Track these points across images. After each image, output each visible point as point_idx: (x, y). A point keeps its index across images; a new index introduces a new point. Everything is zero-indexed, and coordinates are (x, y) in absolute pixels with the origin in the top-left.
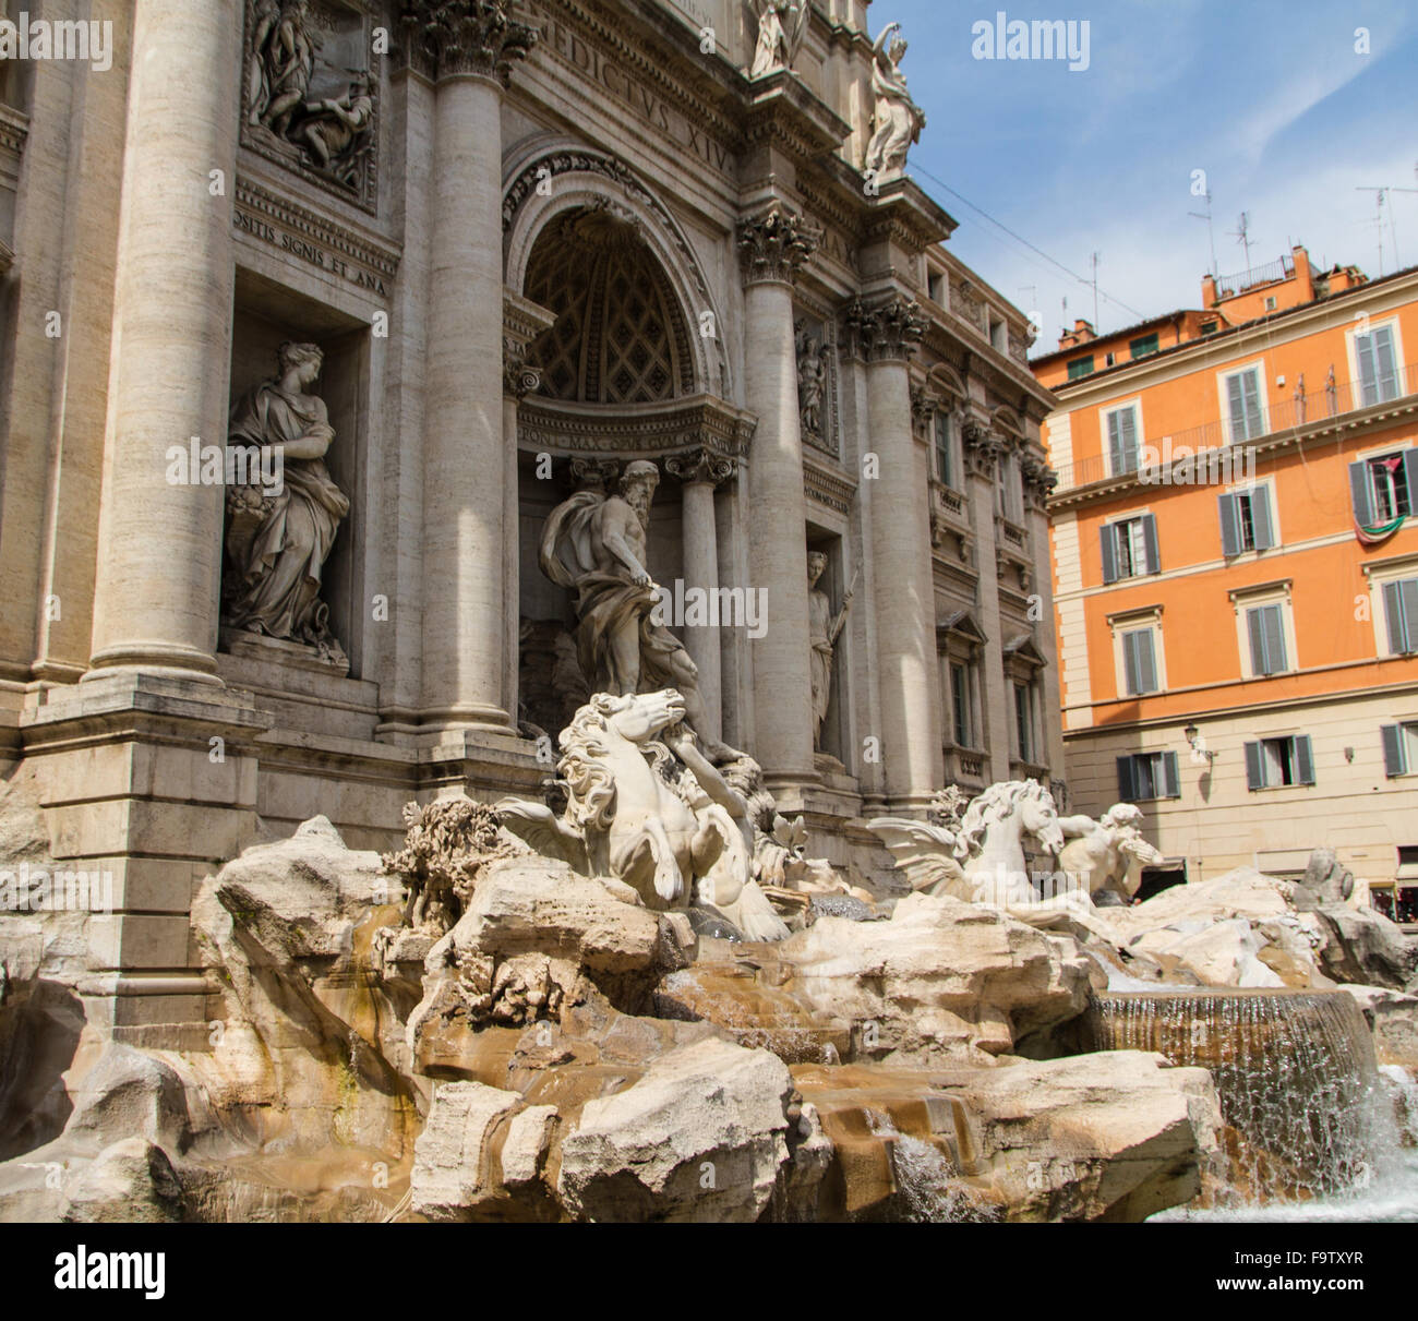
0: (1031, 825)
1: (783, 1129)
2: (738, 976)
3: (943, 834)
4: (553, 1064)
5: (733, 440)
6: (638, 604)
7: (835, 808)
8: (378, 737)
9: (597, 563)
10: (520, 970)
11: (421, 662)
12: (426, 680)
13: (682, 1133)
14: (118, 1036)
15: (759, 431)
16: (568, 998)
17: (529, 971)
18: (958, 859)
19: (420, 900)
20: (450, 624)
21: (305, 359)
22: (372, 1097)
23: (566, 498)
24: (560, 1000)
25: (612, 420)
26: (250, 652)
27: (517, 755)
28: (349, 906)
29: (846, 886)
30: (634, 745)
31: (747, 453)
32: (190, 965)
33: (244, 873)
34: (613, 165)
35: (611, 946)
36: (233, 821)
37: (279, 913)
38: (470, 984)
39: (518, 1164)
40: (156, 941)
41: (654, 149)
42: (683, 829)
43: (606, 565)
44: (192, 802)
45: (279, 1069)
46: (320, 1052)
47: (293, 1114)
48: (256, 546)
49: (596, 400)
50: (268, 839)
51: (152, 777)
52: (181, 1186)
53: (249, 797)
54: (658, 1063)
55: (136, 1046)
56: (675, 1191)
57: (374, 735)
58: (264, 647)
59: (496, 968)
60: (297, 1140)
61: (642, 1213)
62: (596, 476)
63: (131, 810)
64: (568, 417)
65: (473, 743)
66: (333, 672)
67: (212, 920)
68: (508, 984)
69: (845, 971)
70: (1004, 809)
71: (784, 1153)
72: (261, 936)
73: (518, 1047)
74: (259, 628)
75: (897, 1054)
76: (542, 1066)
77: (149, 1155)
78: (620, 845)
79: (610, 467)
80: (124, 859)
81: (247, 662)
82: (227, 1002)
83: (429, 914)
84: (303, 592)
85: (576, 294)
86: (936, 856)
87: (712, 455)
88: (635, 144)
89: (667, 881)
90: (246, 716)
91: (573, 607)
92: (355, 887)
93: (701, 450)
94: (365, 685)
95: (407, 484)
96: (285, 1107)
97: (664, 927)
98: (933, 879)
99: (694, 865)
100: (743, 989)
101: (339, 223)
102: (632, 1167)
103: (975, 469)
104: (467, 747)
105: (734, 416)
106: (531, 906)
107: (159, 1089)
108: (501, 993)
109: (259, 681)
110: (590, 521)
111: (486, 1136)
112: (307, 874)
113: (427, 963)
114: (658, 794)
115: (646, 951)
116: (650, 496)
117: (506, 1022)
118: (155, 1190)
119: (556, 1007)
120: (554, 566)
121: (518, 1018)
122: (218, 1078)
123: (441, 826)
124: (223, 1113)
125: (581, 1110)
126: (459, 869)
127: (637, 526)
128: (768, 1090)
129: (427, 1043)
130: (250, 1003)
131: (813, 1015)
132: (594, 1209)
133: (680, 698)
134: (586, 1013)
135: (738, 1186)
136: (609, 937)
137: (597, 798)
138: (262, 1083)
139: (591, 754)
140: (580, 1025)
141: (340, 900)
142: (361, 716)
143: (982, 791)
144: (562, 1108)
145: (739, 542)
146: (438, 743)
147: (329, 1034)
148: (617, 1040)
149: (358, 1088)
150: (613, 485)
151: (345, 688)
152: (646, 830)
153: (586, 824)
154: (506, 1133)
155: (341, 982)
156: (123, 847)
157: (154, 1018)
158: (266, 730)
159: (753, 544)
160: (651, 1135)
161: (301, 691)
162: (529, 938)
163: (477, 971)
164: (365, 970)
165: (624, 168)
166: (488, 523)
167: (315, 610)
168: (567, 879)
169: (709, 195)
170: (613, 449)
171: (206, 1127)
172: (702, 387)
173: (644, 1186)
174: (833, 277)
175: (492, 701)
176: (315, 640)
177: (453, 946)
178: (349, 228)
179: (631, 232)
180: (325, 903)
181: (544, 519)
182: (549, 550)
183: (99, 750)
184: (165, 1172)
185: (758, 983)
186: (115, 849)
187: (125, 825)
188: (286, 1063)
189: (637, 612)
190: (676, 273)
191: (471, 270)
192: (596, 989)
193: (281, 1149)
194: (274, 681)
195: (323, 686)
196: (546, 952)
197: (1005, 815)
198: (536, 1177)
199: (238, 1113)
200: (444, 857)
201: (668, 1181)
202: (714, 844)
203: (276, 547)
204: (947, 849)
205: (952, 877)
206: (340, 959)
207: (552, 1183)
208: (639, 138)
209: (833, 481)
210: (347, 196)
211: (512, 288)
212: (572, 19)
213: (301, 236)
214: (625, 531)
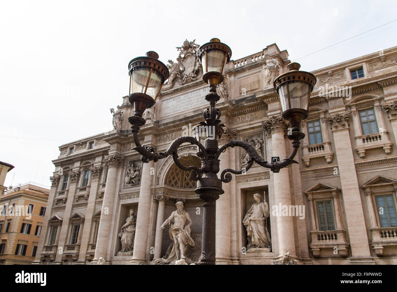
127: (176, 215)
174: (258, 123)
178: (133, 192)
195: (127, 258)
209: (259, 173)
210: (137, 186)
211: (161, 183)
212: (173, 131)
213: (129, 196)
214: (174, 217)
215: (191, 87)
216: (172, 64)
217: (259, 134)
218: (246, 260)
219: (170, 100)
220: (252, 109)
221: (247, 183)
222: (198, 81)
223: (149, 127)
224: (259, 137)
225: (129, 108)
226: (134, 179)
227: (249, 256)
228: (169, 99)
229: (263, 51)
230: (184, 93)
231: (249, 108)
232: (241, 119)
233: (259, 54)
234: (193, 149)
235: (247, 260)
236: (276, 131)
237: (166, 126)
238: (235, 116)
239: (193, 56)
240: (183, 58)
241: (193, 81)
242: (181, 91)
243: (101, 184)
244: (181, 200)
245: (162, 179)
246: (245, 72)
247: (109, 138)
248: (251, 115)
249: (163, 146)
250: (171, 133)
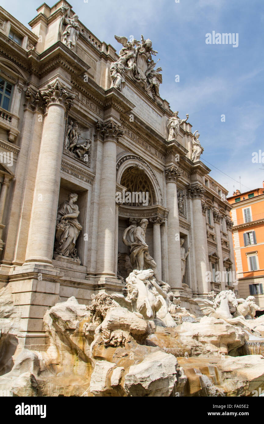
0: (230, 301)
1: (175, 374)
2: (165, 335)
3: (211, 302)
4: (123, 356)
5: (164, 215)
6: (143, 250)
7: (187, 296)
8: (86, 279)
9: (135, 241)
10: (116, 334)
11: (97, 262)
12: (97, 266)
13: (152, 375)
14: (25, 347)
15: (169, 213)
16: (127, 340)
17: (118, 334)
18: (214, 308)
19: (94, 316)
20: (103, 254)
21: (74, 197)
22: (82, 363)
23: (128, 226)
24: (125, 341)
25: (139, 210)
26: (59, 259)
27: (117, 283)
28: (78, 317)
29: (189, 314)
30: (142, 281)
31: (167, 217)
32: (43, 331)
33: (56, 310)
34: (139, 158)
35: (137, 328)
36: (54, 297)
37: (62, 319)
38: (105, 337)
39: (115, 382)
40: (35, 325)
41: (148, 155)
42: (153, 301)
43: (137, 241)
44: (45, 293)
45: (61, 356)
46: (71, 352)
47: (63, 367)
48: (62, 236)
49: (135, 206)
50: (61, 302)
51: (37, 287)
52: (37, 384)
53: (57, 292)
54: (147, 357)
55: (29, 350)
56: (151, 389)
57: (86, 278)
58: (63, 258)
59: (111, 333)
60: (65, 373)
61: (143, 394)
62: (135, 222)
63: (32, 295)
64: (129, 209)
65: (107, 280)
66: (77, 264)
67: (48, 320)
68: (113, 337)
69: (190, 335)
70: (224, 297)
71: (176, 380)
72: (59, 324)
73: (115, 352)
74: (62, 254)
75: (201, 355)
76: (121, 357)
77: (31, 376)
78: (139, 304)
79: (138, 220)
80: (29, 306)
81: (59, 261)
82: (50, 340)
83: (96, 320)
84: (72, 246)
85: (131, 184)
86: (210, 307)
87: (160, 218)
88: (144, 154)
89: (149, 313)
90: (58, 274)
91: (129, 250)
92: (80, 313)
93: (157, 217)
94: (84, 267)
95: (95, 223)
96: (62, 365)
97: (148, 323)
98: (209, 313)
99: (155, 309)
100: (167, 338)
101: (82, 169)
102: (141, 383)
103: (216, 221)
104: (106, 281)
105: (164, 209)
106: (119, 319)
107: (34, 360)
108: (112, 339)
109: (61, 266)
110: (133, 232)
111: (108, 374)
112: (70, 310)
113: (95, 331)
114: (147, 293)
115: (144, 330)
116: (146, 226)
117: (113, 346)
118: (31, 385)
119: (124, 343)
120: (126, 241)
121: (115, 345)
122: (48, 358)
123: (100, 299)
124: (48, 366)
125: (129, 368)
126: (103, 309)
127: (143, 233)
128: (172, 364)
129: (95, 351)
130: (55, 340)
131: (182, 345)
132: (132, 393)
133: (153, 271)
134: (131, 344)
135: (165, 387)
136: (136, 326)
137: (134, 293)
138: (57, 359)
139: (133, 283)
140: (129, 347)
141: (76, 316)
142: (83, 274)
143: (219, 292)
144: (125, 367)
145: (165, 237)
146: (99, 280)
147: (73, 347)
148: (138, 351)
149: (79, 361)
150: (138, 224)
151: (80, 267)
152: (145, 301)
153: (132, 299)
154: (112, 373)
155: (76, 335)
156: (29, 303)
157: (34, 343)
158: (62, 277)
159: (168, 237)
160: (145, 375)
161: (70, 268)
162: (118, 326)
163: (106, 334)
164: (82, 333)
165: (141, 159)
166: (111, 232)
167: (74, 250)
168: (127, 312)
169: (159, 164)
170: (139, 216)
171: (44, 369)
172: (157, 203)
173: (143, 387)
174: (185, 181)
175: (111, 271)
176: (74, 257)
177: (101, 327)
178: (84, 170)
179: (143, 171)
180: (73, 317)
181: (124, 231)
182: (124, 238)
183: (26, 281)
184: (34, 381)
185: (170, 337)
186: (27, 304)
187: (30, 298)
188: (63, 354)
189: (143, 251)
190: (152, 180)
191: (109, 179)
192: (133, 338)
193: (61, 375)
194: (64, 266)
195: (75, 267)
196: (122, 329)
197: (225, 298)
198: (119, 384)
199: (51, 366)
200: (100, 307)
201: (149, 386)
202: (160, 304)
203: (66, 236)
204: (212, 306)
205: (213, 312)
206: (76, 330)
207: (122, 386)
208: (145, 153)
210: (84, 164)
212: (131, 129)
213: (75, 172)
230: (137, 93)
242: (136, 88)
245: (119, 178)
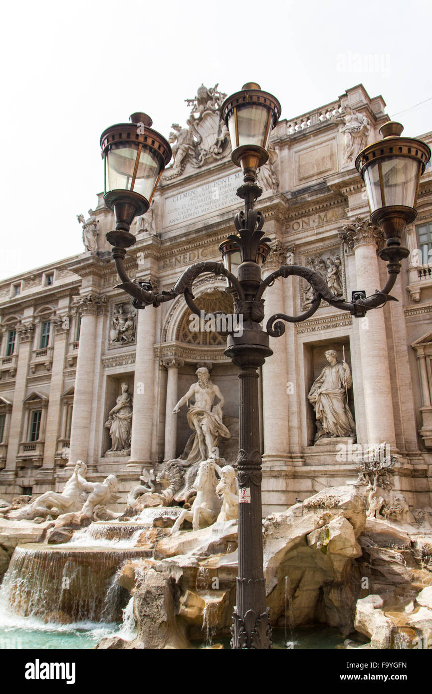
26: (107, 456)
109: (108, 461)
174: (331, 230)
178: (125, 354)
189: (195, 416)
194: (111, 461)
209: (334, 317)
210: (131, 344)
211: (170, 338)
212: (186, 250)
213: (119, 361)
214: (195, 393)
215: (214, 173)
216: (179, 131)
217: (334, 249)
218: (314, 457)
219: (179, 196)
220: (321, 206)
221: (314, 332)
222: (226, 160)
223: (145, 244)
224: (333, 255)
225: (109, 212)
226: (126, 333)
227: (319, 451)
228: (177, 194)
229: (339, 100)
230: (202, 182)
231: (315, 204)
232: (301, 226)
233: (333, 106)
234: (222, 279)
235: (316, 457)
236: (362, 242)
237: (173, 242)
238: (292, 219)
239: (215, 115)
240: (198, 119)
241: (216, 160)
242: (196, 179)
243: (70, 344)
244: (205, 365)
245: (171, 331)
246: (309, 140)
247: (79, 265)
248: (320, 217)
249: (171, 276)
250: (182, 253)
